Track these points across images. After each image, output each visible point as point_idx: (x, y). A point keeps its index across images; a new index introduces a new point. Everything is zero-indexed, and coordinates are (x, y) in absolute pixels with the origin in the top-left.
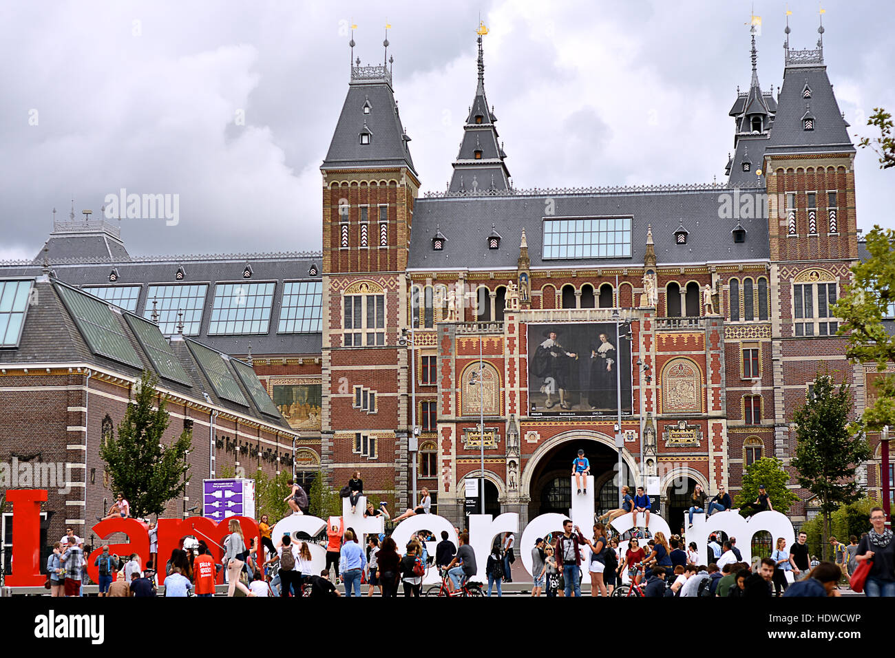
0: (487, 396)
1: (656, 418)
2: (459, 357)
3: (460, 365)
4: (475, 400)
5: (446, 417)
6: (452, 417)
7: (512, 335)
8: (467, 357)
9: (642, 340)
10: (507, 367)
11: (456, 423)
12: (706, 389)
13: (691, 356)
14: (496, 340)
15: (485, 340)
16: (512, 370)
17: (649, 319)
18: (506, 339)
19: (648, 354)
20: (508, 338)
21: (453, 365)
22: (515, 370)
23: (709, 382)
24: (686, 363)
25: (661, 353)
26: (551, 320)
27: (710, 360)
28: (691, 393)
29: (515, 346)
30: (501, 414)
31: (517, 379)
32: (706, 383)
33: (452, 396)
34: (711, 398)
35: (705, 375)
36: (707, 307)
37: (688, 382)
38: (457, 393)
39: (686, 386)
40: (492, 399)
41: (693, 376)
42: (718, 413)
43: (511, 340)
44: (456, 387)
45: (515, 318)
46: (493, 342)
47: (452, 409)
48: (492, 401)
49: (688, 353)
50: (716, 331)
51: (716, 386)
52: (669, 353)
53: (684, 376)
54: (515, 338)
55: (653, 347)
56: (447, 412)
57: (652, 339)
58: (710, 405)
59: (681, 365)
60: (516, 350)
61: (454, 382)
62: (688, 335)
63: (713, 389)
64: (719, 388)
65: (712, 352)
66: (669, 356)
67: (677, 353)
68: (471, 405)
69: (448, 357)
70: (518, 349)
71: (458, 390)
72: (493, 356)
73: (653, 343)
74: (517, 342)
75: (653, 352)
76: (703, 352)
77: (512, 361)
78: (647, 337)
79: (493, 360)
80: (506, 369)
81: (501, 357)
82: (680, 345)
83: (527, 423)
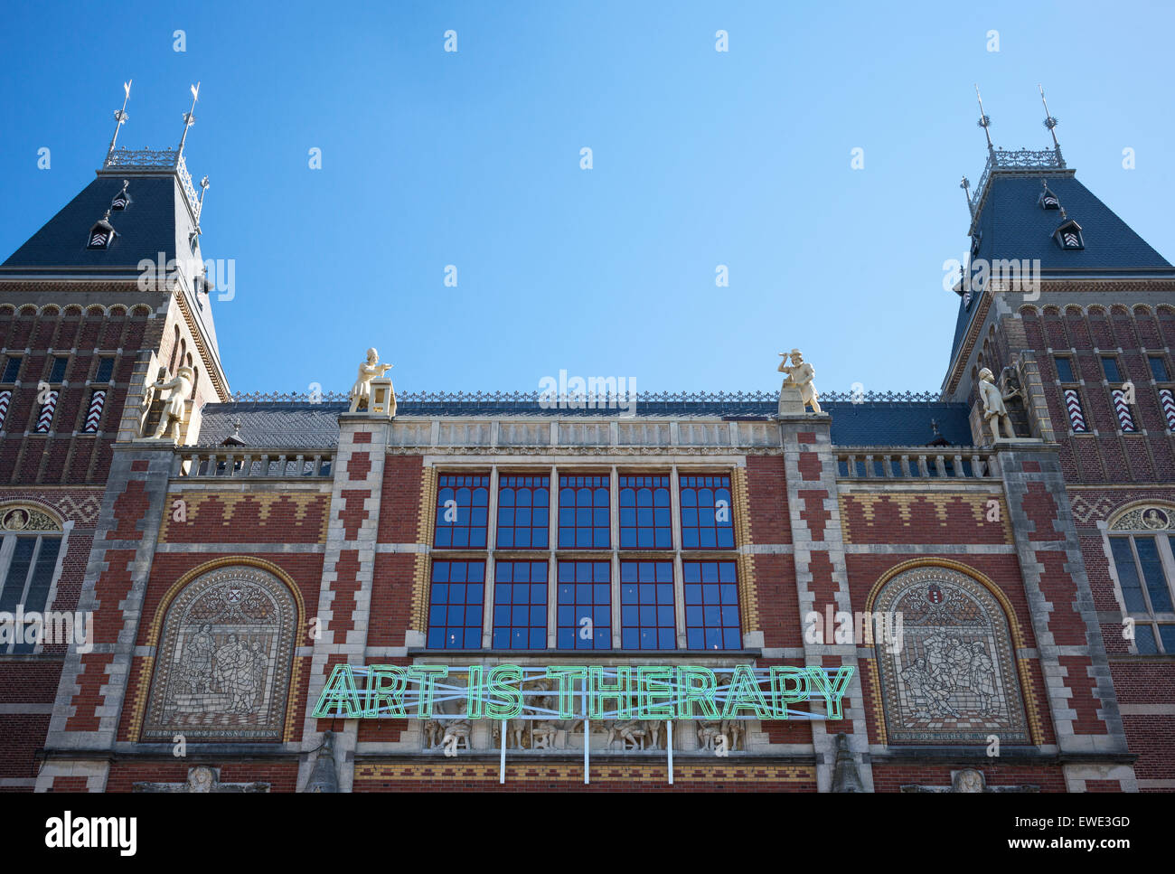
0: (244, 674)
1: (867, 757)
2: (168, 548)
3: (167, 572)
4: (201, 687)
5: (79, 740)
6: (103, 738)
7: (358, 485)
8: (196, 548)
9: (796, 505)
10: (329, 577)
11: (112, 762)
12: (1036, 665)
13: (969, 559)
14: (302, 501)
15: (266, 499)
16: (346, 588)
17: (812, 448)
18: (336, 494)
19: (818, 546)
20: (344, 494)
21: (142, 569)
22: (358, 586)
23: (1046, 639)
24: (953, 583)
25: (864, 549)
26: (494, 444)
27: (1034, 571)
28: (982, 677)
29: (366, 515)
30: (288, 735)
31: (361, 616)
32: (1032, 642)
33: (117, 670)
34: (1060, 692)
35: (1026, 617)
36: (994, 424)
37: (967, 642)
38: (136, 662)
39: (960, 654)
40: (263, 682)
41: (982, 623)
42: (1101, 743)
43: (355, 500)
44: (140, 640)
45: (375, 438)
46: (294, 504)
47: (108, 713)
48: (260, 694)
49: (957, 549)
50: (1041, 485)
51: (1071, 651)
52: (889, 549)
53: (948, 622)
54: (367, 494)
55: (835, 528)
56: (85, 721)
57: (830, 505)
58: (1065, 719)
59: (933, 588)
60: (368, 529)
61: (132, 624)
62: (948, 499)
63: (1063, 660)
64: (1085, 661)
65: (1038, 546)
66: (892, 560)
67: (918, 549)
68: (184, 703)
69: (128, 545)
70: (375, 524)
71: (145, 651)
72: (287, 548)
73: (835, 515)
74: (372, 505)
75: (837, 544)
76: (1006, 549)
77: (349, 562)
78: (814, 500)
79: (284, 560)
80: (325, 585)
81: (315, 548)
82: (924, 524)
83: (382, 767)
